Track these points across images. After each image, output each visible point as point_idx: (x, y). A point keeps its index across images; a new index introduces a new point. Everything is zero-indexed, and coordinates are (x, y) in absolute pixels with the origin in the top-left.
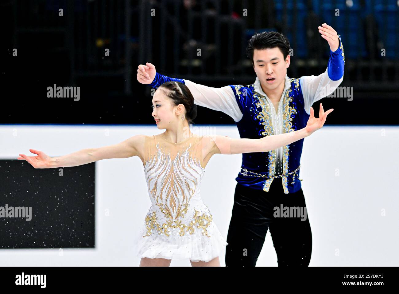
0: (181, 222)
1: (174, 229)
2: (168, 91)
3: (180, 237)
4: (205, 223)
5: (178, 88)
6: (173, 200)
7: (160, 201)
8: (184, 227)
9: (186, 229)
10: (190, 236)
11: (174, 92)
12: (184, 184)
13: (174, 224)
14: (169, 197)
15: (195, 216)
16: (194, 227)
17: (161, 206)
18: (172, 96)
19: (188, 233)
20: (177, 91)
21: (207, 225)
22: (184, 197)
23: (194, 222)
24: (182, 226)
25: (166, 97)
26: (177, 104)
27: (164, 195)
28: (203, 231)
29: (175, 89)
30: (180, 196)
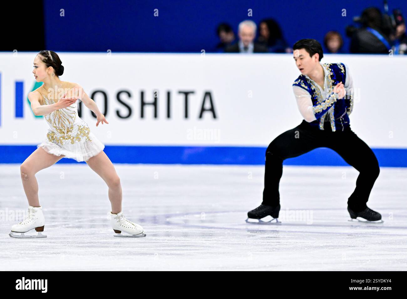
0: (70, 135)
1: (67, 140)
2: (43, 58)
3: (72, 145)
4: (86, 132)
5: (50, 55)
6: (62, 125)
7: (55, 125)
8: (73, 138)
9: (75, 139)
10: (79, 143)
11: (47, 58)
12: (67, 116)
13: (66, 137)
14: (60, 123)
15: (79, 129)
16: (80, 137)
17: (56, 127)
18: (45, 61)
19: (77, 141)
20: (49, 58)
21: (88, 133)
22: (69, 123)
23: (79, 133)
24: (72, 138)
25: (41, 61)
26: (48, 66)
27: (57, 122)
28: (86, 138)
29: (47, 57)
30: (67, 123)
